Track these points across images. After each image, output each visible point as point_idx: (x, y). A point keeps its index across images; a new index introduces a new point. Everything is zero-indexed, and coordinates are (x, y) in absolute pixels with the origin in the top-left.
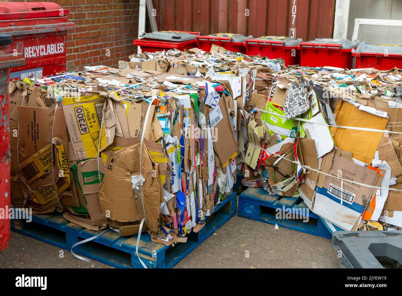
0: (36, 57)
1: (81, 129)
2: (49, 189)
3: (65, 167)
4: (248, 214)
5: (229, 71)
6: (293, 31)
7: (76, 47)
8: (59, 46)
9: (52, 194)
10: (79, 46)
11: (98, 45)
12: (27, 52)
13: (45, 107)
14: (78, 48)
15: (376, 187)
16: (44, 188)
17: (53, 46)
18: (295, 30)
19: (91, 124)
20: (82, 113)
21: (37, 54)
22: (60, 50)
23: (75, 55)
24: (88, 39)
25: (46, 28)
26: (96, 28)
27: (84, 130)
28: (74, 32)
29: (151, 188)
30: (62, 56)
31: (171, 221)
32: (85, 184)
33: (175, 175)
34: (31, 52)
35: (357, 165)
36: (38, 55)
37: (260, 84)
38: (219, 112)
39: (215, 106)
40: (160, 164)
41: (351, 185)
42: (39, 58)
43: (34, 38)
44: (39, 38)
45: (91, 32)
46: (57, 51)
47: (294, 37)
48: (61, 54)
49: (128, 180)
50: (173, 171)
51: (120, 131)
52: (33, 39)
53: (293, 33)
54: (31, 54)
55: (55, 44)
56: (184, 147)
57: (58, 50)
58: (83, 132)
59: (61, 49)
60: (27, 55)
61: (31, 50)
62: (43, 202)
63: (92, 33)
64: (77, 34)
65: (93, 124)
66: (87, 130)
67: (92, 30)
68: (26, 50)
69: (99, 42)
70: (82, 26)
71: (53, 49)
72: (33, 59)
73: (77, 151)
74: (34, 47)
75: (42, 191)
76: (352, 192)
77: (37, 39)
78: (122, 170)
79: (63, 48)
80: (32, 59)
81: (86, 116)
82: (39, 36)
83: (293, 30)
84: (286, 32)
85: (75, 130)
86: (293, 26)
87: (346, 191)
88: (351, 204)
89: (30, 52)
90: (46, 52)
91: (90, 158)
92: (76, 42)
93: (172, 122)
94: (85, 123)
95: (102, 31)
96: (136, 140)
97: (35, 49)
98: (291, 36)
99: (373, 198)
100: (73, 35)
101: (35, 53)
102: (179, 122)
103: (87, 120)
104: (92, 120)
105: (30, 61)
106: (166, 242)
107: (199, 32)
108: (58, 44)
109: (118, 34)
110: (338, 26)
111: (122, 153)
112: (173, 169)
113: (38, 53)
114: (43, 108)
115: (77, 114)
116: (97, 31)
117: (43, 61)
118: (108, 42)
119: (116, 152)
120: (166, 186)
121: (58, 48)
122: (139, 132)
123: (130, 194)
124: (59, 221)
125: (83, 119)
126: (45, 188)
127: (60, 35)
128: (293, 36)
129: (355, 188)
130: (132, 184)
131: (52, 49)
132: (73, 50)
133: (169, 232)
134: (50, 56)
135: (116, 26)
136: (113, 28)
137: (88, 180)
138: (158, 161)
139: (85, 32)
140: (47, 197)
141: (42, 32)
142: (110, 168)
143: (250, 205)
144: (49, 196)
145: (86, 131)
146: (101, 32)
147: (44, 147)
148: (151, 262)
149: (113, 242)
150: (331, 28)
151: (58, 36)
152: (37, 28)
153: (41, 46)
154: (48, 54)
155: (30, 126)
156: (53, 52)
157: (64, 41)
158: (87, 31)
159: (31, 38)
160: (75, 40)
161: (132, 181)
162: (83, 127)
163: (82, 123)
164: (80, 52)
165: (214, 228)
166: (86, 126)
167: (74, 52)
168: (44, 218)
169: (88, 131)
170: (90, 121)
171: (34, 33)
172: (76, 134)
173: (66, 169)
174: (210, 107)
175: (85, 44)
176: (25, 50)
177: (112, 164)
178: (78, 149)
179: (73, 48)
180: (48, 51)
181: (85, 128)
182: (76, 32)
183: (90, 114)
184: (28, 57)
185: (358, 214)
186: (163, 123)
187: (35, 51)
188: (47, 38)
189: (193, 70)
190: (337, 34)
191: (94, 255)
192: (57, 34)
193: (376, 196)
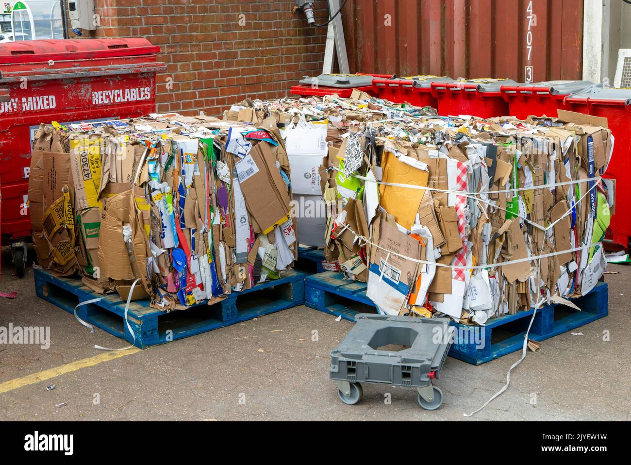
0: (110, 104)
1: (84, 174)
2: (66, 246)
3: (69, 217)
4: (315, 303)
5: (323, 120)
6: (529, 70)
7: (221, 97)
8: (144, 91)
9: (70, 252)
10: (226, 97)
11: (257, 95)
12: (97, 97)
13: (63, 153)
14: (224, 99)
15: (421, 261)
16: (61, 244)
17: (135, 91)
18: (531, 68)
19: (94, 170)
20: (86, 157)
21: (110, 100)
22: (144, 96)
23: (220, 107)
24: (241, 86)
25: (120, 69)
26: (256, 71)
27: (87, 176)
28: (218, 77)
29: (135, 239)
30: (147, 103)
31: (165, 283)
32: (87, 236)
33: (166, 227)
34: (102, 97)
35: (401, 232)
36: (112, 102)
37: (333, 134)
38: (252, 163)
39: (244, 155)
40: (143, 212)
41: (396, 259)
42: (113, 105)
43: (107, 81)
44: (114, 81)
45: (245, 77)
46: (140, 96)
47: (531, 80)
48: (146, 101)
49: (119, 231)
50: (163, 221)
51: (114, 176)
52: (105, 83)
53: (530, 74)
54: (102, 100)
55: (137, 89)
56: (184, 197)
57: (142, 96)
58: (86, 178)
59: (145, 94)
60: (95, 101)
61: (102, 95)
62: (63, 263)
63: (247, 78)
64: (223, 80)
65: (96, 169)
66: (90, 175)
67: (248, 75)
68: (95, 95)
69: (260, 91)
70: (230, 69)
71: (134, 94)
72: (105, 106)
73: (79, 199)
74: (106, 91)
75: (60, 249)
76: (398, 268)
77: (111, 83)
78: (114, 219)
79: (149, 94)
80: (103, 106)
81: (89, 160)
82: (113, 79)
83: (529, 68)
84: (518, 72)
85: (78, 175)
86: (529, 63)
87: (393, 267)
88: (397, 283)
89: (100, 97)
90: (124, 98)
91: (92, 208)
92: (222, 90)
93: (164, 166)
94: (88, 168)
95: (265, 75)
96: (127, 187)
97: (107, 94)
98: (527, 79)
99: (418, 276)
100: (217, 81)
101: (108, 99)
102: (176, 168)
103: (90, 164)
104: (96, 165)
105: (100, 109)
106: (161, 307)
107: (391, 74)
108: (142, 89)
109: (294, 80)
110: (588, 61)
111: (113, 200)
112: (163, 220)
113: (112, 98)
114: (60, 153)
115: (82, 158)
116: (255, 76)
117: (119, 109)
118: (276, 91)
119: (108, 199)
120: (154, 239)
121: (142, 93)
122: (130, 177)
123: (122, 247)
124: (75, 284)
125: (87, 164)
126: (63, 244)
127: (144, 78)
128: (529, 78)
129: (401, 262)
130: (124, 236)
131: (132, 95)
132: (215, 101)
133: (164, 295)
134: (129, 103)
135: (289, 68)
136: (284, 72)
137: (90, 232)
138: (142, 209)
139: (235, 77)
140: (66, 256)
141: (118, 73)
142: (104, 217)
143: (316, 291)
144: (67, 255)
145: (88, 177)
146: (264, 77)
147: (60, 197)
148: (137, 326)
149: (111, 304)
150: (578, 64)
151: (141, 79)
152: (108, 69)
153: (117, 91)
154: (126, 100)
155: (50, 174)
156: (134, 98)
157: (150, 84)
158: (239, 75)
159: (102, 81)
160: (220, 88)
161: (124, 233)
162: (86, 172)
163: (85, 167)
164: (227, 104)
165: (258, 312)
166: (89, 172)
167: (218, 104)
168: (63, 281)
169: (90, 177)
170: (93, 166)
171: (103, 74)
172: (79, 180)
173: (71, 219)
174: (237, 156)
175: (236, 94)
176: (93, 95)
177: (105, 212)
178: (81, 198)
179: (215, 98)
180: (126, 97)
181: (88, 174)
182: (221, 77)
183: (94, 158)
184: (97, 103)
185: (403, 297)
186: (151, 167)
187: (108, 97)
188: (125, 81)
189: (286, 120)
190: (587, 73)
191: (99, 323)
192: (139, 76)
193: (422, 274)
